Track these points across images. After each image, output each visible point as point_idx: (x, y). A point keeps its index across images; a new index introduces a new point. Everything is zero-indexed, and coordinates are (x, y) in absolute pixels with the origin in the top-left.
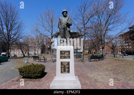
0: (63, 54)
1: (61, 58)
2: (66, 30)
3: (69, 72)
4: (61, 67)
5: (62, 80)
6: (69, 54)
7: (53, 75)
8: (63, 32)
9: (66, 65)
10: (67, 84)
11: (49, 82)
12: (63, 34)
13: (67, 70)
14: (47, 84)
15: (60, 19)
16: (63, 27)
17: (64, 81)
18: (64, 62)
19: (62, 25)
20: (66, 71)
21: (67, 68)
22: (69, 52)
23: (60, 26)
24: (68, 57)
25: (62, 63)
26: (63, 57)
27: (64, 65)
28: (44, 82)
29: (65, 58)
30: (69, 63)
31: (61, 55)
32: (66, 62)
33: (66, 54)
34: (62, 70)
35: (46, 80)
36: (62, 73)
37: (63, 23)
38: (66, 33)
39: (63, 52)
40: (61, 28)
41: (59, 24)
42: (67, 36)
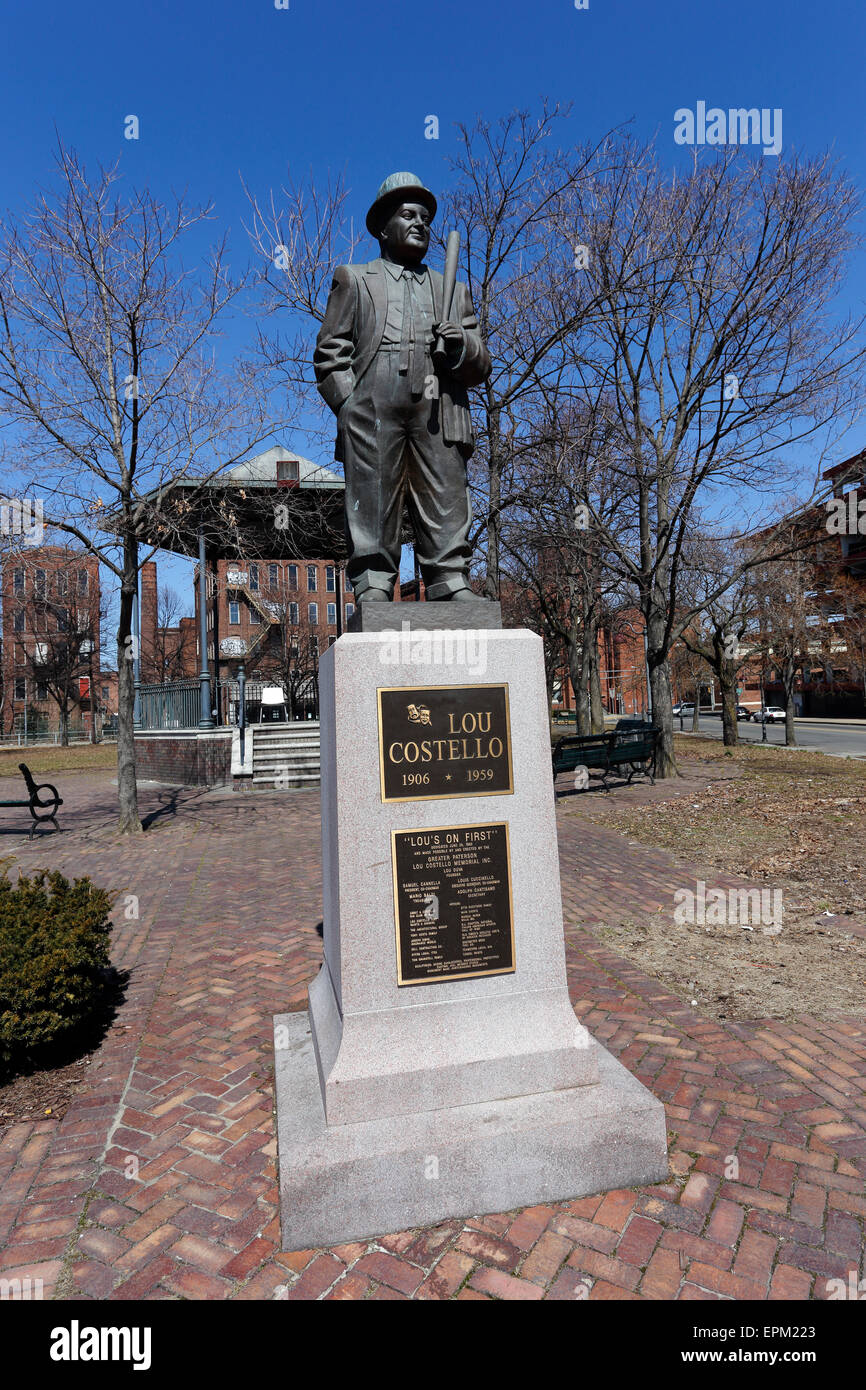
0: (420, 733)
1: (396, 784)
3: (498, 955)
4: (406, 905)
5: (428, 1061)
6: (500, 728)
7: (224, 1001)
9: (469, 872)
10: (492, 1119)
11: (208, 1105)
13: (474, 930)
14: (197, 1137)
16: (397, 397)
17: (448, 1081)
18: (442, 834)
19: (384, 367)
20: (468, 944)
21: (484, 915)
22: (492, 701)
23: (345, 380)
24: (479, 765)
25: (410, 853)
26: (417, 768)
27: (437, 874)
28: (131, 1117)
29: (446, 780)
30: (496, 837)
31: (398, 753)
32: (462, 839)
33: (463, 735)
34: (414, 942)
35: (155, 1083)
36: (423, 973)
37: (398, 347)
38: (429, 467)
39: (421, 715)
40: (359, 404)
41: (338, 351)
42: (438, 506)
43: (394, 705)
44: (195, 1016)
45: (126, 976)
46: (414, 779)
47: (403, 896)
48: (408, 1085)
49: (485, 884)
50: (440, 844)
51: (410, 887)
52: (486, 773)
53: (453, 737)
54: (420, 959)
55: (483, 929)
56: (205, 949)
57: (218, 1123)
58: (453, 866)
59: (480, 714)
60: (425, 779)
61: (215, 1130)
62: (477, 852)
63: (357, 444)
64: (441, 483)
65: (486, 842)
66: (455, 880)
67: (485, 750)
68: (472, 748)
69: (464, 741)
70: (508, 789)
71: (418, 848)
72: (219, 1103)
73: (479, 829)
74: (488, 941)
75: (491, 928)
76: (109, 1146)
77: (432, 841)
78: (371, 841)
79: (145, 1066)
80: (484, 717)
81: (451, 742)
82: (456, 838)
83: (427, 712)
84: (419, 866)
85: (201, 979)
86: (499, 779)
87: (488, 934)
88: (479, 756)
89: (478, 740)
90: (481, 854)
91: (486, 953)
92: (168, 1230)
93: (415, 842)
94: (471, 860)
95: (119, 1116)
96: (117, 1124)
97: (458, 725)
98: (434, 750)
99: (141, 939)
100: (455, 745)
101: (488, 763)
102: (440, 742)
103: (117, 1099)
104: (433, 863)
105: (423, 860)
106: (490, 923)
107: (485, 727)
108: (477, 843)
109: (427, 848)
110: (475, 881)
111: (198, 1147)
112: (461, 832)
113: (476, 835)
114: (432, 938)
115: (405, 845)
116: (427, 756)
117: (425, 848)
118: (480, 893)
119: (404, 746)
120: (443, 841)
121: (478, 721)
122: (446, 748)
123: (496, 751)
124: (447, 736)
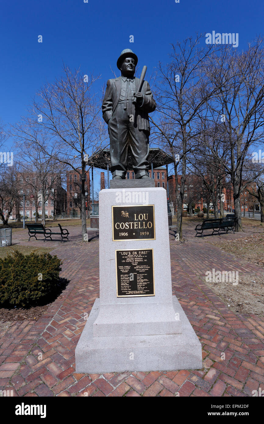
0: (125, 220)
1: (117, 236)
2: (135, 125)
3: (149, 289)
4: (119, 273)
5: (125, 321)
6: (151, 218)
7: (90, 292)
8: (123, 135)
9: (140, 264)
10: (143, 342)
11: (74, 322)
12: (122, 144)
13: (141, 282)
14: (68, 332)
15: (108, 85)
16: (123, 117)
17: (131, 328)
18: (131, 252)
19: (120, 108)
20: (139, 286)
21: (145, 277)
22: (149, 211)
23: (110, 113)
24: (144, 230)
25: (121, 257)
26: (125, 231)
27: (129, 264)
28: (54, 323)
29: (133, 234)
30: (149, 255)
31: (118, 226)
32: (138, 253)
33: (139, 221)
34: (122, 284)
35: (63, 313)
36: (125, 294)
37: (124, 102)
38: (135, 138)
39: (126, 214)
40: (113, 120)
41: (107, 105)
42: (137, 150)
43: (117, 212)
44: (81, 295)
45: (69, 282)
46: (123, 234)
47: (119, 270)
48: (119, 327)
50: (131, 255)
51: (121, 267)
52: (146, 233)
53: (136, 221)
54: (123, 289)
55: (144, 282)
56: (91, 276)
57: (74, 328)
58: (135, 262)
59: (145, 214)
60: (127, 234)
61: (73, 330)
62: (143, 257)
63: (112, 132)
64: (138, 143)
65: (146, 255)
66: (135, 266)
68: (142, 225)
69: (139, 223)
70: (154, 238)
71: (123, 256)
72: (77, 322)
73: (143, 251)
74: (146, 286)
75: (147, 282)
76: (45, 331)
77: (128, 254)
78: (109, 253)
79: (63, 308)
80: (146, 215)
81: (135, 223)
82: (136, 253)
83: (128, 213)
84: (124, 261)
85: (87, 284)
86: (151, 234)
87: (146, 283)
88: (144, 228)
89: (144, 223)
90: (144, 259)
91: (145, 289)
92: (49, 359)
93: (123, 254)
94: (141, 260)
95: (50, 322)
96: (49, 325)
97: (137, 218)
98: (130, 225)
99: (76, 271)
100: (136, 224)
101: (148, 230)
102: (131, 223)
103: (52, 317)
104: (128, 260)
105: (125, 259)
106: (146, 280)
107: (146, 219)
108: (142, 255)
109: (127, 256)
110: (142, 267)
111: (66, 335)
112: (138, 251)
113: (143, 252)
114: (127, 283)
115: (120, 255)
116: (127, 227)
117: (125, 256)
118: (143, 270)
119: (120, 224)
120: (132, 254)
121: (144, 216)
122: (133, 225)
123: (150, 226)
124: (134, 221)
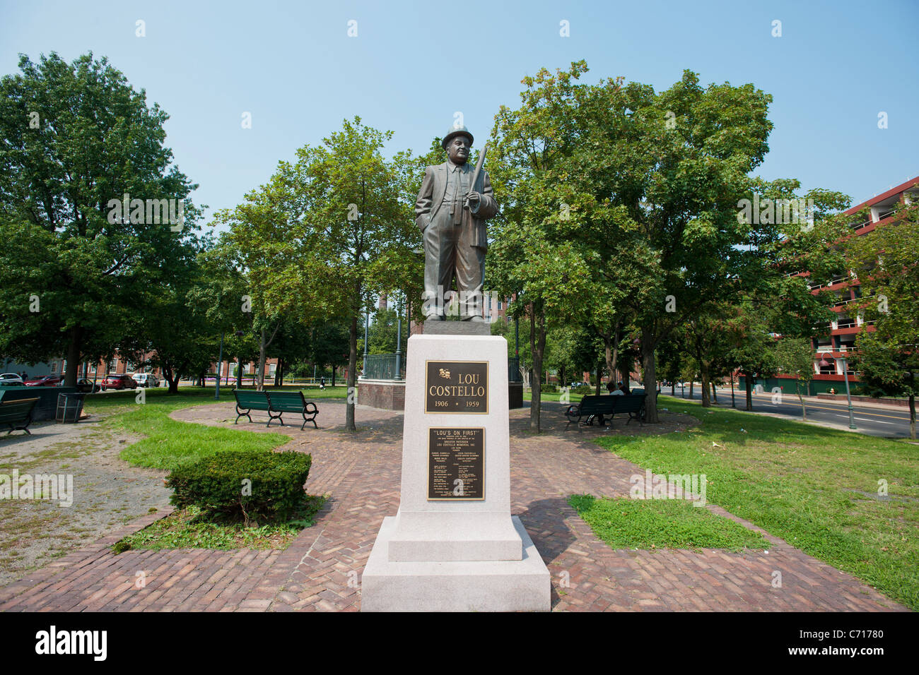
0: (444, 382)
1: (432, 406)
3: (476, 491)
4: (432, 462)
5: (437, 537)
6: (483, 381)
7: (369, 511)
9: (464, 449)
11: (349, 553)
13: (465, 478)
14: (340, 565)
17: (446, 551)
18: (452, 431)
19: (443, 212)
21: (470, 471)
22: (480, 370)
23: (427, 218)
24: (473, 399)
25: (436, 437)
26: (443, 398)
27: (448, 449)
28: (314, 553)
29: (454, 405)
30: (478, 436)
31: (434, 391)
32: (461, 434)
33: (465, 384)
34: (435, 480)
35: (328, 541)
36: (439, 496)
37: (450, 203)
38: (463, 258)
39: (446, 374)
40: (432, 229)
41: (424, 204)
42: (467, 276)
43: (433, 368)
44: (356, 516)
46: (440, 404)
47: (431, 458)
48: (427, 548)
49: (472, 456)
51: (435, 454)
52: (475, 403)
53: (460, 385)
54: (438, 489)
55: (469, 478)
56: (369, 487)
57: (350, 561)
58: (456, 446)
59: (474, 375)
60: (446, 404)
61: (348, 563)
62: (468, 440)
63: (430, 246)
64: (468, 265)
65: (473, 436)
66: (457, 453)
67: (475, 392)
68: (469, 391)
69: (466, 387)
70: (486, 411)
71: (440, 436)
72: (353, 553)
73: (470, 430)
74: (471, 483)
75: (473, 478)
76: (301, 563)
77: (447, 434)
78: (418, 431)
79: (326, 534)
80: (476, 376)
81: (459, 387)
82: (459, 433)
83: (449, 373)
84: (440, 445)
85: (362, 501)
86: (482, 406)
87: (471, 480)
88: (473, 395)
89: (473, 387)
90: (470, 442)
91: (470, 489)
92: (316, 597)
93: (439, 433)
94: (465, 444)
95: (308, 553)
96: (307, 555)
97: (463, 380)
98: (451, 390)
99: (340, 480)
100: (461, 389)
101: (477, 399)
102: (454, 387)
103: (310, 545)
104: (446, 444)
105: (442, 442)
106: (472, 475)
107: (476, 381)
108: (468, 436)
109: (444, 436)
110: (467, 454)
111: (338, 569)
112: (461, 430)
113: (469, 432)
114: (444, 479)
115: (433, 433)
116: (447, 393)
117: (443, 436)
118: (469, 460)
119: (437, 388)
120: (452, 434)
121: (472, 378)
122: (457, 390)
123: (481, 394)
124: (457, 385)
